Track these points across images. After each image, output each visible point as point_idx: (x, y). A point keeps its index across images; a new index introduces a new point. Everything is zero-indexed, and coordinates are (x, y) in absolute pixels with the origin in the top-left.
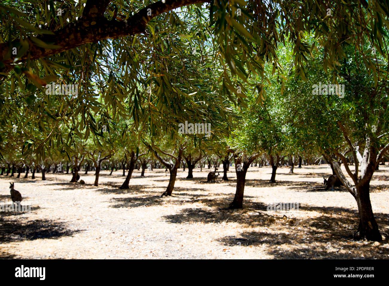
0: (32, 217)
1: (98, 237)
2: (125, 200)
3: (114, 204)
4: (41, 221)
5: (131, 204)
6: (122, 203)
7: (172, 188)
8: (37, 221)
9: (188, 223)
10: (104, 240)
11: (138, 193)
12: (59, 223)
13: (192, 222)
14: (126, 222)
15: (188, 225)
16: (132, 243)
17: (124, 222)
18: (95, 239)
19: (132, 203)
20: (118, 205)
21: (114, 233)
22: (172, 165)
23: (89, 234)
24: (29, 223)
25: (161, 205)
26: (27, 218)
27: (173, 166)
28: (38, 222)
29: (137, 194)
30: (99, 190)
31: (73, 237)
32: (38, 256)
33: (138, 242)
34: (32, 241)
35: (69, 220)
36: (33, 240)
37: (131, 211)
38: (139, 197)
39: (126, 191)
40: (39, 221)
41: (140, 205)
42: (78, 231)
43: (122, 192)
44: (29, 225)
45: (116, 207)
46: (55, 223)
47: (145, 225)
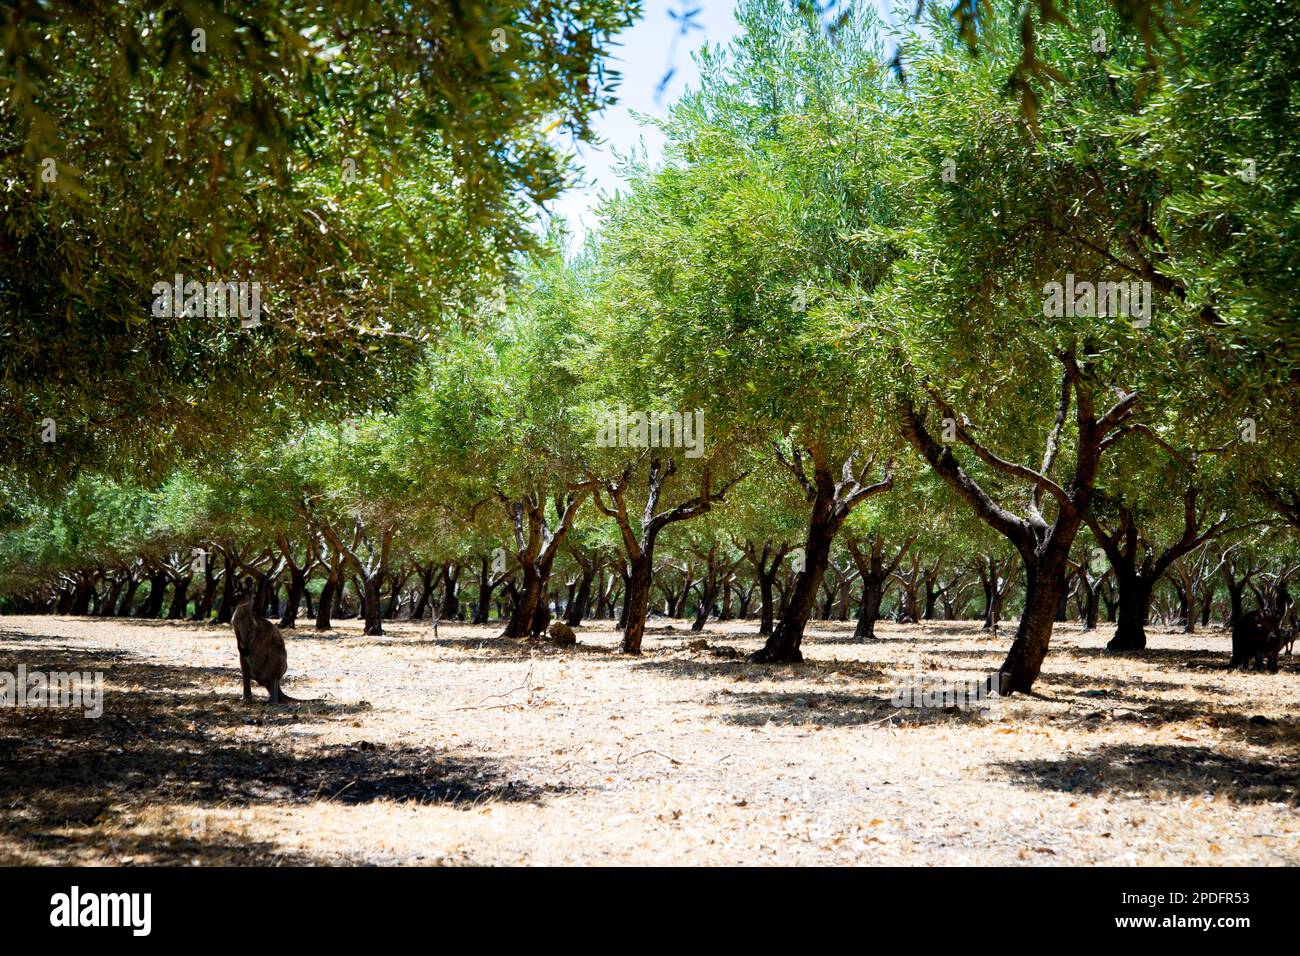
0: (337, 734)
1: (666, 813)
2: (785, 699)
3: (732, 711)
4: (383, 747)
5: (819, 715)
6: (775, 709)
7: (1037, 652)
8: (365, 745)
9: (1138, 794)
10: (699, 824)
11: (848, 679)
12: (467, 760)
13: (1164, 794)
14: (803, 773)
15: (1138, 802)
16: (843, 843)
17: (789, 772)
18: (653, 819)
19: (820, 711)
20: (750, 716)
21: (743, 804)
22: (1041, 530)
23: (618, 802)
24: (327, 753)
25: (982, 724)
26: (315, 737)
27: (1042, 537)
28: (369, 752)
29: (846, 683)
30: (648, 666)
31: (540, 805)
32: (386, 855)
33: (873, 844)
34: (351, 808)
35: (517, 754)
36: (355, 805)
37: (824, 739)
38: (858, 695)
39: (788, 671)
40: (372, 747)
41: (865, 719)
42: (561, 789)
43: (768, 674)
44: (329, 759)
45: (740, 720)
46: (448, 760)
47: (904, 790)
